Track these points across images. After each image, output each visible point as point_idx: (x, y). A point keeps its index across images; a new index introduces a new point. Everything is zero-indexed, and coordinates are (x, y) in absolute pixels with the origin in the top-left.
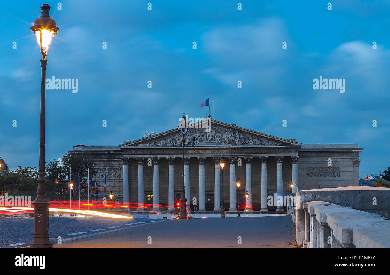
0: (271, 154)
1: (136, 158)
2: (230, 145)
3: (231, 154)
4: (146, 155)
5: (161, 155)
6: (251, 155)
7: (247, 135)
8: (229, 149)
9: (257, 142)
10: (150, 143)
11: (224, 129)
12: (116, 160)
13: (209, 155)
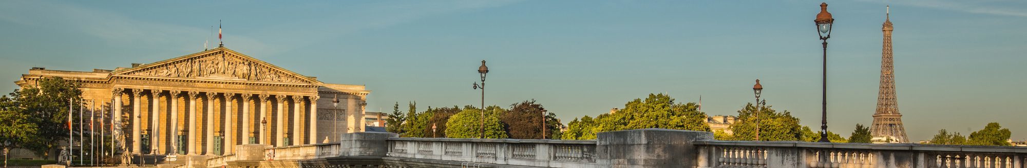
0: (288, 93)
1: (132, 89)
2: (246, 80)
3: (246, 90)
4: (144, 86)
5: (163, 87)
6: (268, 92)
7: (264, 70)
8: (243, 84)
9: (274, 79)
11: (238, 60)
12: (89, 89)
13: (220, 90)
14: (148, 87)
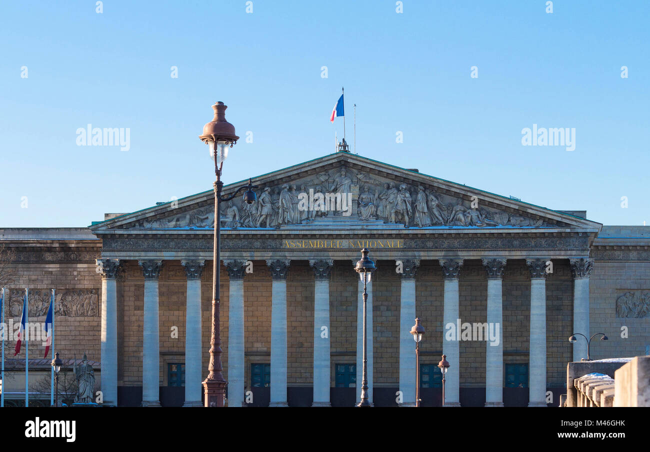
0: (513, 253)
1: (137, 261)
2: (402, 226)
3: (402, 250)
4: (164, 254)
6: (460, 253)
7: (448, 199)
8: (398, 236)
10: (178, 220)
11: (384, 180)
12: (85, 266)
13: (342, 254)
14: (174, 254)
